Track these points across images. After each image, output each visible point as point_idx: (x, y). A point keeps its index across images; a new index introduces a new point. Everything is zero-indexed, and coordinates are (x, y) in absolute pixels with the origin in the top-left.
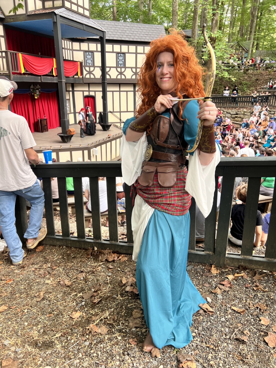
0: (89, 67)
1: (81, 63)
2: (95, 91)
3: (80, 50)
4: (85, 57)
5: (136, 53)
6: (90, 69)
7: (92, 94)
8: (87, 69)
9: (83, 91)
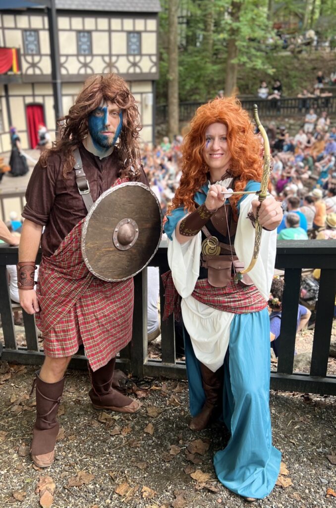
0: (33, 55)
1: (18, 51)
2: (44, 96)
3: (16, 28)
4: (24, 39)
5: (110, 31)
6: (33, 59)
7: (39, 100)
8: (29, 59)
9: (24, 96)
